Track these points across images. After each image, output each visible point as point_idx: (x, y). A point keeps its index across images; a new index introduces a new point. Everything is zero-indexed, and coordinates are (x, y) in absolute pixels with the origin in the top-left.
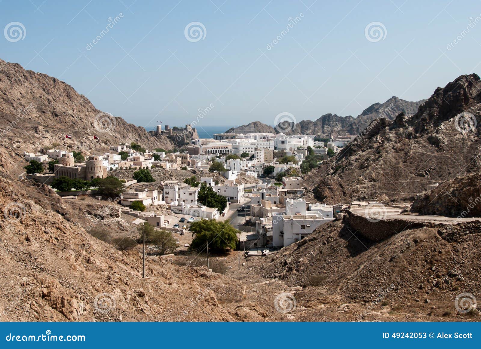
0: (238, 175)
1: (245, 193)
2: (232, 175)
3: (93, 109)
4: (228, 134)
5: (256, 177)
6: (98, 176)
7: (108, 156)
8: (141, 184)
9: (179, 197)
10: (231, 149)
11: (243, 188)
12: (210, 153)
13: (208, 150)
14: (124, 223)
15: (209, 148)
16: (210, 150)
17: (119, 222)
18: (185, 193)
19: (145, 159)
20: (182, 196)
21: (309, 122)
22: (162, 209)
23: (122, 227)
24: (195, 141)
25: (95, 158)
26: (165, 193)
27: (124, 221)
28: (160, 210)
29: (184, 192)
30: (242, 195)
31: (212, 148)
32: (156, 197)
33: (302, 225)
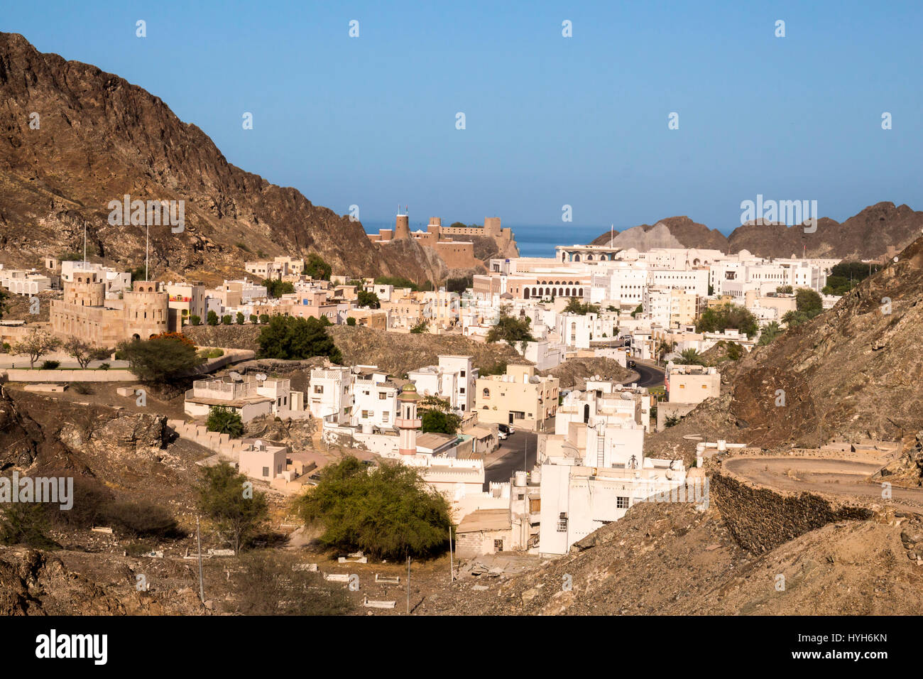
4: (594, 248)
9: (353, 402)
10: (590, 286)
11: (555, 390)
13: (524, 287)
15: (528, 282)
16: (530, 287)
18: (368, 393)
20: (360, 398)
24: (499, 261)
25: (147, 287)
26: (312, 389)
27: (172, 457)
29: (367, 390)
31: (538, 283)
32: (285, 398)
33: (621, 498)
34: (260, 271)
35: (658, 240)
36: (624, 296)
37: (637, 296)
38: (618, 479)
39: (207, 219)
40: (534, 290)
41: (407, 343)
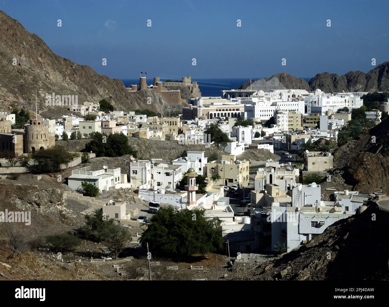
0: (246, 148)
1: (250, 173)
2: (235, 148)
3: (48, 54)
4: (242, 91)
5: (272, 151)
6: (42, 148)
7: (65, 119)
8: (101, 158)
9: (152, 178)
10: (244, 111)
11: (247, 167)
12: (213, 116)
13: (210, 113)
14: (68, 213)
15: (212, 110)
16: (213, 113)
17: (61, 211)
18: (160, 173)
19: (117, 125)
20: (156, 176)
21: (359, 74)
22: (127, 195)
23: (65, 219)
24: (194, 99)
25: (37, 122)
26: (131, 172)
27: (68, 210)
28: (123, 196)
29: (159, 171)
30: (245, 177)
31: (217, 110)
32: (119, 177)
33: (314, 222)
34: (77, 110)
35: (273, 85)
36: (262, 116)
37: (268, 115)
38: (311, 213)
39: (47, 84)
40: (215, 114)
41: (166, 146)
